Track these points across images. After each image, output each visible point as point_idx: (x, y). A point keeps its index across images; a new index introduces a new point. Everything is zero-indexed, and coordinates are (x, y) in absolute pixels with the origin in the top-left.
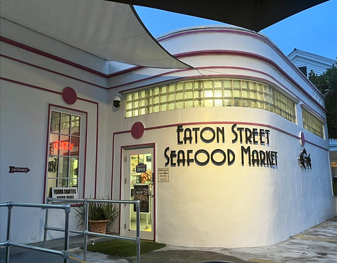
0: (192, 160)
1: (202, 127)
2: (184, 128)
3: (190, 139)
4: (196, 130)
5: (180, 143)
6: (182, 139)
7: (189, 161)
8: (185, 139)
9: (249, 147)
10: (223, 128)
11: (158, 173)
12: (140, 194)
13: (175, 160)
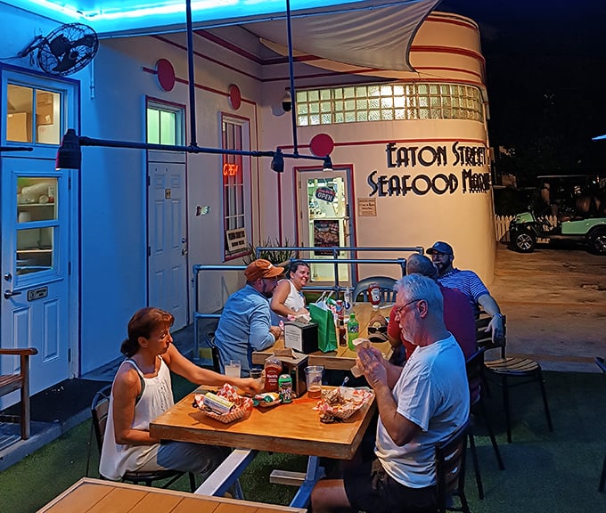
0: (409, 189)
1: (421, 146)
2: (399, 146)
3: (406, 161)
4: (413, 149)
5: (391, 165)
6: (394, 161)
7: (406, 189)
8: (400, 161)
9: (470, 171)
10: (445, 147)
11: (359, 205)
12: (326, 232)
13: (386, 188)
